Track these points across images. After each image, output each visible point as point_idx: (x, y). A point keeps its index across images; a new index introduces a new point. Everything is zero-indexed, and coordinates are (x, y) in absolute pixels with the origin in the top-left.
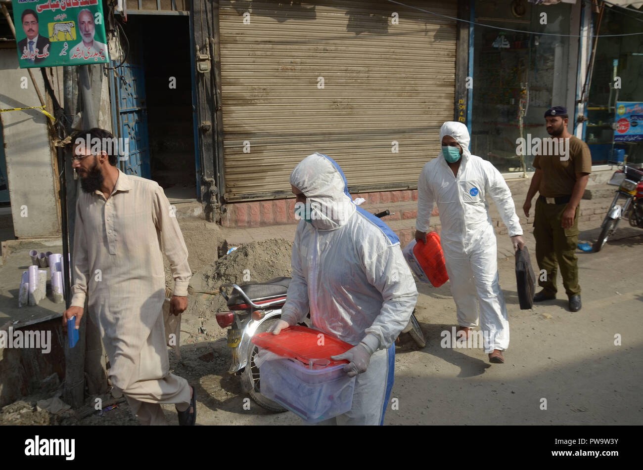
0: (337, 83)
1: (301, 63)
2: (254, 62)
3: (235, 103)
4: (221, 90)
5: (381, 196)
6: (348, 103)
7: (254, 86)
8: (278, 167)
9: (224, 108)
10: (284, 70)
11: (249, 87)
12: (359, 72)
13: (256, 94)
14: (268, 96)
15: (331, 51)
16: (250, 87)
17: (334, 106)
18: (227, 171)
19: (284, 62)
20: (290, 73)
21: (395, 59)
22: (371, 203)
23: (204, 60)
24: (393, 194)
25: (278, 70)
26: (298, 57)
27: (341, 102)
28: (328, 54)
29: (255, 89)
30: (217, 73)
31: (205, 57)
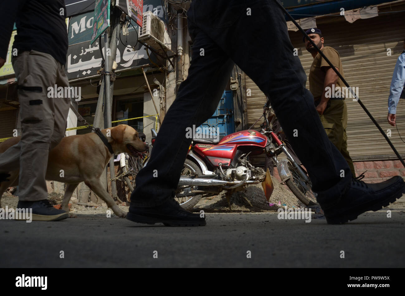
3: (255, 107)
4: (246, 100)
5: (365, 164)
9: (249, 110)
11: (263, 97)
21: (364, 69)
23: (234, 83)
24: (376, 164)
30: (244, 91)
31: (234, 81)
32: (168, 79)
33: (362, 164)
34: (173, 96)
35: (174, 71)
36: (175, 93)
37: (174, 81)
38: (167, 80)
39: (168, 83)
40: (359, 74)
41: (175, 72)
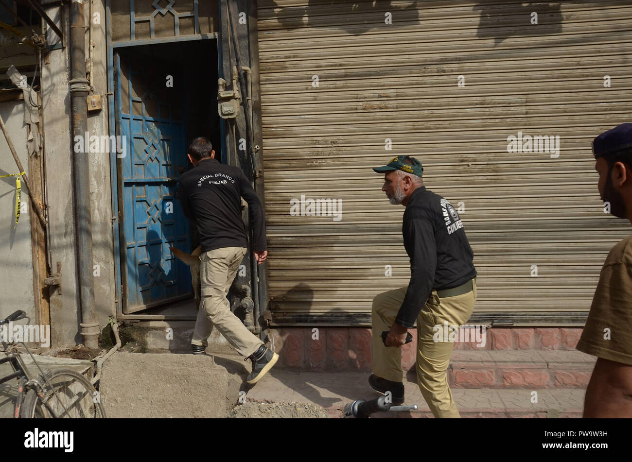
0: (466, 127)
1: (397, 96)
2: (315, 100)
3: (284, 165)
4: (261, 144)
5: (562, 335)
6: (490, 160)
7: (315, 138)
8: (358, 272)
9: (267, 174)
10: (366, 110)
11: (307, 139)
12: (509, 105)
13: (320, 150)
14: (340, 152)
15: (452, 71)
16: (310, 139)
17: (461, 167)
18: (271, 275)
19: (366, 95)
20: (378, 114)
21: (583, 76)
22: (541, 349)
23: (227, 99)
25: (356, 109)
26: (391, 86)
27: (475, 161)
28: (445, 77)
29: (318, 142)
30: (256, 119)
31: (229, 94)
32: (48, 69)
33: (555, 335)
34: (63, 118)
35: (63, 48)
36: (66, 111)
37: (64, 76)
38: (44, 72)
39: (47, 78)
40: (570, 90)
41: (67, 50)
